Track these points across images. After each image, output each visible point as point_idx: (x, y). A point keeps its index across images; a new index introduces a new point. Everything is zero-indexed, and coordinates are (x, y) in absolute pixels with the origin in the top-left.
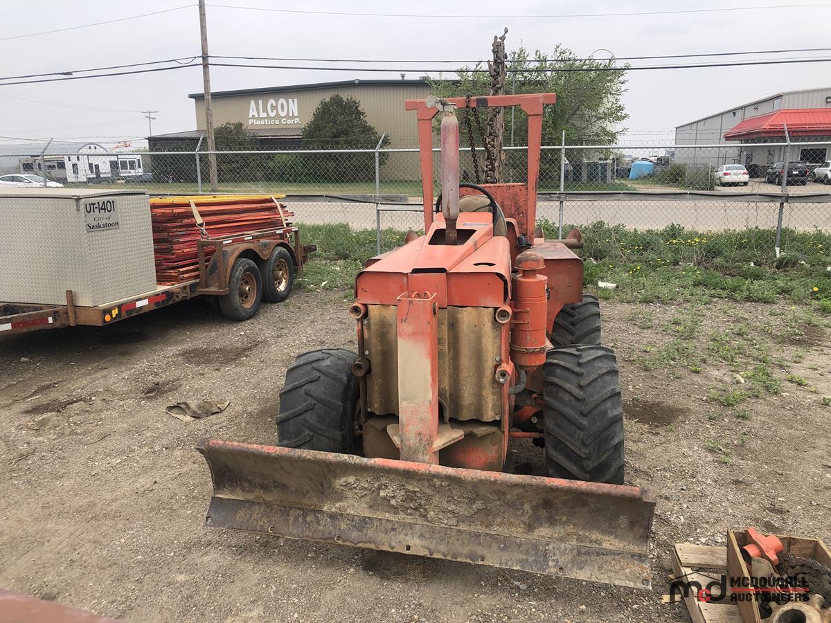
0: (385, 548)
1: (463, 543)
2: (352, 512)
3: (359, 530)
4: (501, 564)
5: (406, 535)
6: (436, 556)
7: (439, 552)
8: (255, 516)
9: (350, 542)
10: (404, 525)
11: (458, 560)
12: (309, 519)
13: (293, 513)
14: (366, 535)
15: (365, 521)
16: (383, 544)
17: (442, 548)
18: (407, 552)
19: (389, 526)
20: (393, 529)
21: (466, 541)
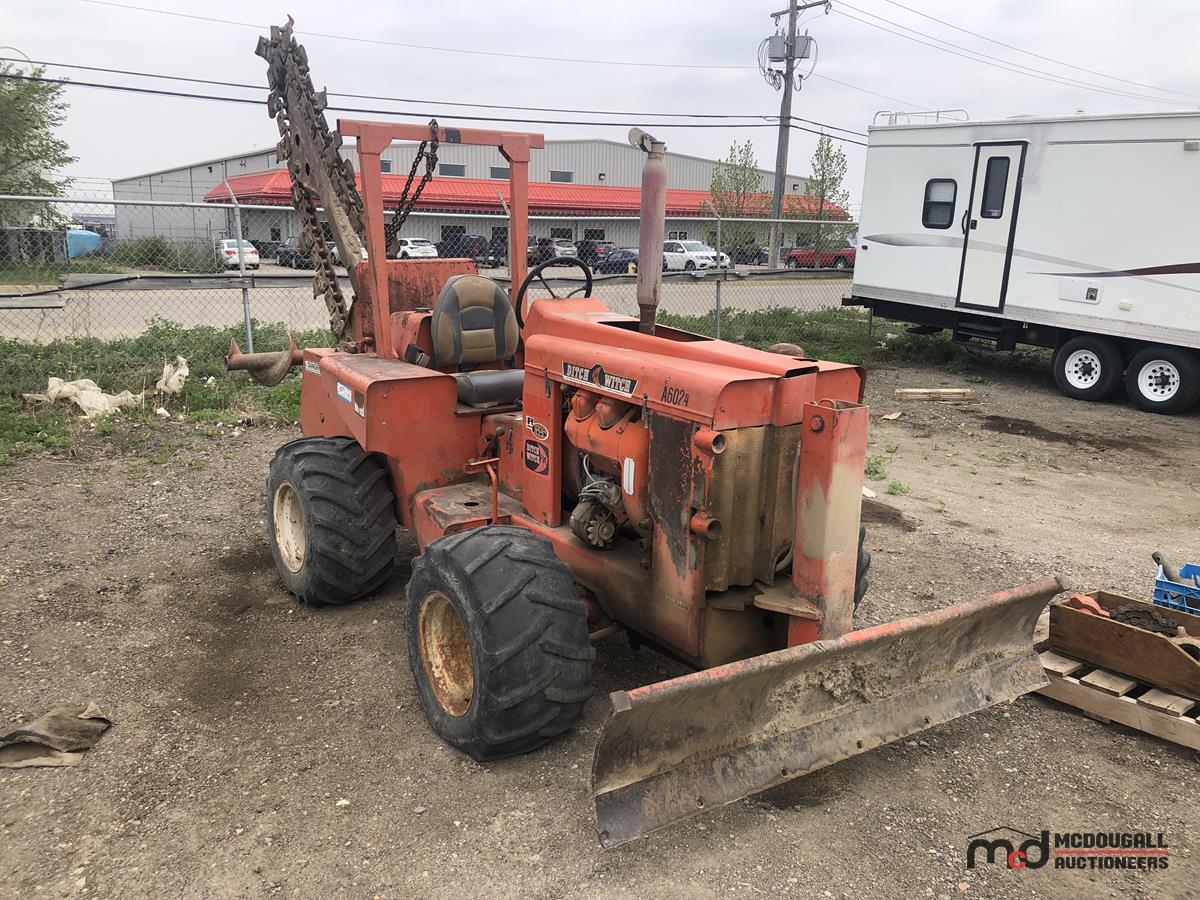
0: (840, 757)
1: (904, 711)
2: (786, 730)
3: (802, 749)
4: (945, 718)
5: (850, 730)
6: (891, 739)
7: (889, 734)
8: (669, 796)
9: (801, 769)
10: (843, 719)
11: (910, 733)
12: (740, 764)
13: (718, 765)
14: (812, 752)
15: (803, 733)
16: (835, 754)
17: (890, 727)
18: (862, 751)
19: (831, 726)
20: (836, 730)
21: (906, 708)
